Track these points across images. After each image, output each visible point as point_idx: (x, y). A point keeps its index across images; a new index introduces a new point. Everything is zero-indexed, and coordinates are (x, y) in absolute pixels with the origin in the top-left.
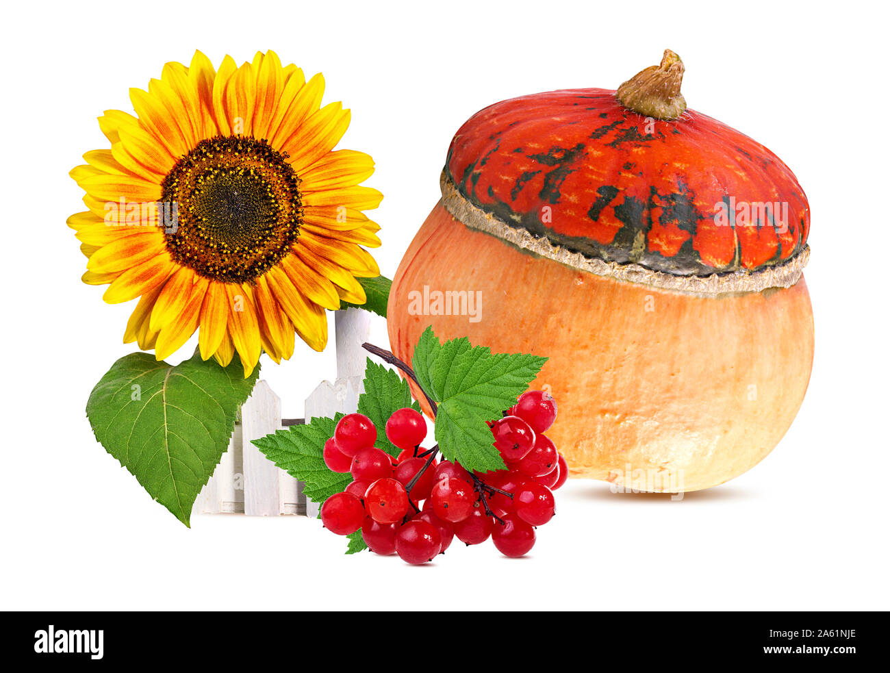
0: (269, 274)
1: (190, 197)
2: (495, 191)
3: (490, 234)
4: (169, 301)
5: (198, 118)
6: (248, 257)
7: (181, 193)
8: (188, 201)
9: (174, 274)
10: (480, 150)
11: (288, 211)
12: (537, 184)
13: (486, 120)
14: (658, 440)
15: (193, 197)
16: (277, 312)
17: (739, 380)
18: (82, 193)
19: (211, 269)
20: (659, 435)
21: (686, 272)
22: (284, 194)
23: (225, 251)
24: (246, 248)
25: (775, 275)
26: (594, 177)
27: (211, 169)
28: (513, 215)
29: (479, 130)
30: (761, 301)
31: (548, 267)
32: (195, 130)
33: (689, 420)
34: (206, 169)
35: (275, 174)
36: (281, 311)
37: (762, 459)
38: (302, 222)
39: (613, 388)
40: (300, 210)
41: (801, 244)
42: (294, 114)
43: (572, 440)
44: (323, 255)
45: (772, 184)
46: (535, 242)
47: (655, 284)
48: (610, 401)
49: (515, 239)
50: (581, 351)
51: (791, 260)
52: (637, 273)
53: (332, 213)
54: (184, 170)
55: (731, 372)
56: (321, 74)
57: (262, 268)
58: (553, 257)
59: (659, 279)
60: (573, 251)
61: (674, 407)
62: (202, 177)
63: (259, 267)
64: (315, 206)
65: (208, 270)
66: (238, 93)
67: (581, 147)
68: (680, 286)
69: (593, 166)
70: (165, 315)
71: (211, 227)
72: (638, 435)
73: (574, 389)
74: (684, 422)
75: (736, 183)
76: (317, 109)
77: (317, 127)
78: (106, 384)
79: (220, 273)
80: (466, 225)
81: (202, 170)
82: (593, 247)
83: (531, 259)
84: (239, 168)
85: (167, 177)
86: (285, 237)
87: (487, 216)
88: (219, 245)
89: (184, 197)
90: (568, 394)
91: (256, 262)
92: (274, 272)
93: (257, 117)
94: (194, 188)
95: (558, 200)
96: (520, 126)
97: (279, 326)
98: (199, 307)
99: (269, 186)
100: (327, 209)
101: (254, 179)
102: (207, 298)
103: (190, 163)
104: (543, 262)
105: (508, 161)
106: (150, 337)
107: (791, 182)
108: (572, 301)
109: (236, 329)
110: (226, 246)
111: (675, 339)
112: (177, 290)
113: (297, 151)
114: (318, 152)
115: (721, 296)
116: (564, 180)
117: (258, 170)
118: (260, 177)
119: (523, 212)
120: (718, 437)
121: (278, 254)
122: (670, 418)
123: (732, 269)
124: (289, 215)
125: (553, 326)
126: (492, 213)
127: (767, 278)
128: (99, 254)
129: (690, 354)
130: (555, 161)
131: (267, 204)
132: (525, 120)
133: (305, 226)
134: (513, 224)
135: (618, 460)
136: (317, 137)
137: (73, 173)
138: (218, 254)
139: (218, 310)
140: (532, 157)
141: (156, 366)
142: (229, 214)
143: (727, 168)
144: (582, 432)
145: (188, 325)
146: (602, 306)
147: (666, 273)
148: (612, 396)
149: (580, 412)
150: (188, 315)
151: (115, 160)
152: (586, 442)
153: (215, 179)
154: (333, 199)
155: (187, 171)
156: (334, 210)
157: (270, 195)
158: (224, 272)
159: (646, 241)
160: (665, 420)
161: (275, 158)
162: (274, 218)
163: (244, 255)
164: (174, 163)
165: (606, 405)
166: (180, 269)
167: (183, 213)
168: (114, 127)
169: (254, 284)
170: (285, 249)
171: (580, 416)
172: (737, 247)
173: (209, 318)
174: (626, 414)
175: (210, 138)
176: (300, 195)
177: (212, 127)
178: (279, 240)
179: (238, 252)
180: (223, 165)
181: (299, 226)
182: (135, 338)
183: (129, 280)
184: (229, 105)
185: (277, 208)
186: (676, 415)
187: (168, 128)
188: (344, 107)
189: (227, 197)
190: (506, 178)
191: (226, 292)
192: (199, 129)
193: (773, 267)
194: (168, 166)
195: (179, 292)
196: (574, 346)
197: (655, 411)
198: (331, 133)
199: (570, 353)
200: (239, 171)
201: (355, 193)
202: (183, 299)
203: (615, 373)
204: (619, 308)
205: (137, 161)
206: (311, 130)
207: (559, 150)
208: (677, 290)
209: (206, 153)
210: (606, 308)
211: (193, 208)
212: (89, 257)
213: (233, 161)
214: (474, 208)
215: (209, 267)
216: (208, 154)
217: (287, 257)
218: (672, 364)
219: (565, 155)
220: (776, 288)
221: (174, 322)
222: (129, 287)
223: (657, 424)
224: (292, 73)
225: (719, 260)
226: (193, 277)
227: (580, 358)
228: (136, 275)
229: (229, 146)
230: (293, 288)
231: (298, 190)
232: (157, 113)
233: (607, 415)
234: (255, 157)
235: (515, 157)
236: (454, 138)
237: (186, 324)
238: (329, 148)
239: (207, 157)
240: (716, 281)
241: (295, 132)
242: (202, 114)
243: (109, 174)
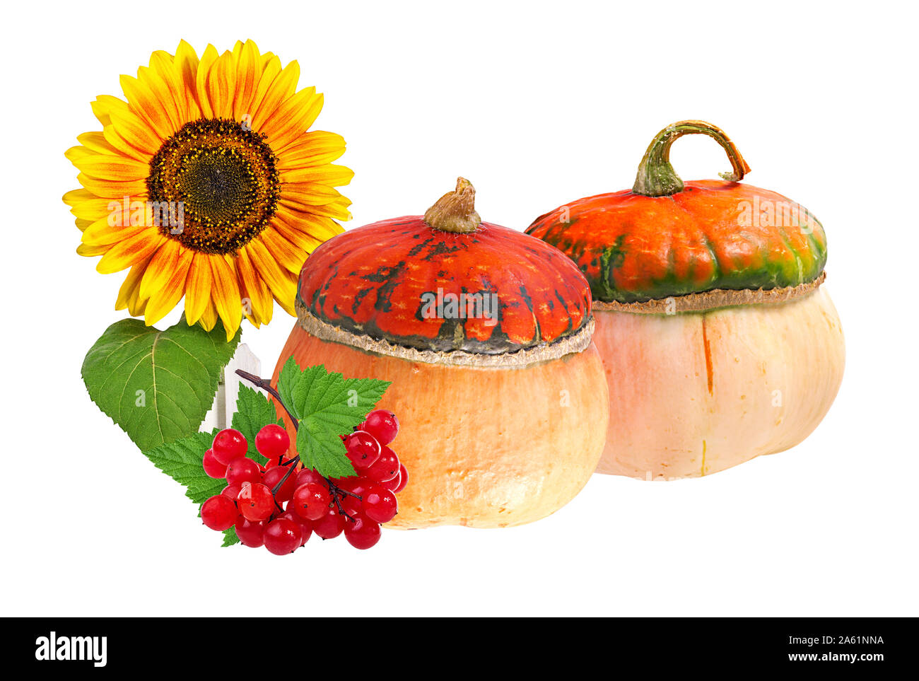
0: (249, 246)
1: (176, 175)
2: (339, 308)
3: (340, 343)
4: (157, 271)
5: (183, 102)
6: (230, 230)
7: (168, 171)
8: (174, 178)
9: (162, 246)
10: (323, 277)
11: (267, 188)
12: (371, 298)
13: (324, 253)
14: (496, 487)
15: (179, 175)
16: (257, 281)
17: (553, 431)
18: (77, 172)
19: (196, 242)
20: (496, 483)
21: (499, 351)
22: (263, 172)
23: (208, 225)
24: (228, 222)
25: (570, 343)
26: (416, 286)
27: (196, 150)
28: (356, 325)
29: (320, 262)
30: (562, 366)
31: (389, 363)
32: (181, 114)
33: (519, 468)
34: (191, 149)
35: (254, 154)
36: (261, 280)
37: (580, 490)
38: (279, 197)
39: (454, 451)
40: (277, 187)
41: (587, 316)
42: (272, 98)
43: (427, 498)
44: (299, 227)
45: (557, 271)
46: (377, 344)
47: (476, 364)
48: (454, 461)
49: (360, 344)
50: (425, 426)
51: (580, 330)
52: (460, 357)
53: (306, 189)
54: (171, 150)
55: (546, 425)
56: (296, 61)
57: (242, 240)
58: (393, 354)
59: (479, 360)
60: (408, 347)
61: (505, 459)
62: (187, 157)
63: (240, 239)
64: (292, 183)
65: (193, 242)
66: (219, 79)
67: (402, 264)
68: (496, 363)
69: (414, 277)
70: (153, 284)
71: (195, 203)
72: (480, 485)
73: (424, 456)
74: (514, 470)
75: (528, 275)
76: (293, 93)
77: (293, 110)
78: (99, 348)
79: (204, 245)
80: (320, 339)
81: (187, 150)
82: (422, 341)
83: (375, 358)
84: (221, 148)
85: (155, 156)
86: (264, 212)
87: (335, 329)
88: (203, 219)
89: (170, 176)
90: (420, 461)
91: (237, 235)
92: (254, 244)
93: (237, 101)
94: (179, 166)
95: (390, 308)
96: (351, 254)
97: (258, 294)
98: (185, 277)
99: (249, 165)
100: (301, 185)
101: (235, 158)
102: (192, 268)
103: (175, 144)
104: (385, 359)
105: (346, 283)
106: (139, 304)
107: (572, 268)
108: (412, 387)
109: (219, 296)
110: (209, 220)
111: (498, 405)
112: (164, 261)
113: (275, 132)
114: (294, 133)
115: (529, 366)
116: (392, 292)
117: (239, 150)
118: (241, 156)
119: (364, 322)
120: (543, 478)
121: (258, 228)
122: (503, 468)
123: (535, 344)
124: (267, 191)
125: (400, 409)
126: (339, 326)
127: (564, 347)
128: (92, 228)
129: (512, 415)
130: (383, 278)
131: (247, 181)
132: (355, 249)
133: (282, 201)
134: (357, 333)
135: (467, 507)
136: (293, 119)
137: (68, 154)
138: (202, 228)
139: (202, 279)
140: (365, 277)
141: (146, 331)
142: (212, 191)
143: (520, 265)
144: (435, 489)
145: (174, 294)
146: (437, 387)
147: (483, 354)
148: (454, 457)
149: (431, 473)
150: (175, 284)
151: (106, 141)
152: (440, 497)
153: (199, 158)
154: (307, 176)
155: (173, 152)
156: (309, 187)
157: (250, 173)
158: (208, 244)
159: (464, 331)
160: (499, 470)
161: (254, 139)
162: (254, 194)
163: (227, 229)
164: (161, 144)
165: (451, 465)
166: (167, 241)
167: (169, 190)
168: (106, 111)
169: (236, 255)
170: (264, 223)
171: (432, 476)
172: (537, 325)
173: (194, 286)
174: (468, 470)
175: (194, 121)
176: (277, 173)
177: (196, 110)
178: (258, 214)
179: (221, 225)
180: (207, 146)
181: (276, 202)
182: (126, 305)
183: (120, 252)
184: (211, 90)
185: (256, 185)
186: (508, 465)
187: (155, 112)
188: (318, 91)
189: (210, 175)
190: (346, 297)
191: (210, 263)
192: (184, 111)
193: (568, 337)
194: (156, 146)
195: (166, 262)
196: (419, 422)
197: (490, 464)
198: (306, 115)
199: (416, 429)
200: (221, 151)
201: (329, 170)
202: (170, 268)
203: (454, 439)
204: (450, 388)
205: (127, 142)
206: (288, 113)
207: (385, 269)
208: (494, 366)
209: (190, 135)
210: (440, 388)
211: (179, 185)
212: (83, 230)
213: (216, 141)
214: (325, 324)
215: (193, 239)
216: (192, 135)
217: (266, 230)
218: (499, 425)
219: (390, 272)
220: (572, 353)
221: (161, 290)
222: (120, 259)
223: (493, 474)
224: (269, 61)
225: (524, 338)
226: (180, 249)
227: (426, 431)
228: (127, 247)
229: (212, 127)
230: (272, 259)
231: (276, 168)
232: (145, 98)
233: (453, 473)
234: (236, 138)
235: (351, 279)
236: (301, 271)
237: (173, 292)
238: (304, 129)
239: (191, 138)
240: (524, 355)
241: (272, 115)
242: (187, 98)
243: (101, 154)
